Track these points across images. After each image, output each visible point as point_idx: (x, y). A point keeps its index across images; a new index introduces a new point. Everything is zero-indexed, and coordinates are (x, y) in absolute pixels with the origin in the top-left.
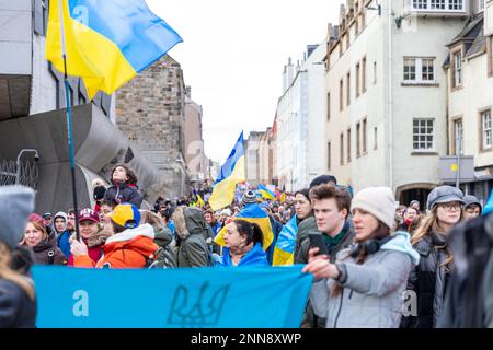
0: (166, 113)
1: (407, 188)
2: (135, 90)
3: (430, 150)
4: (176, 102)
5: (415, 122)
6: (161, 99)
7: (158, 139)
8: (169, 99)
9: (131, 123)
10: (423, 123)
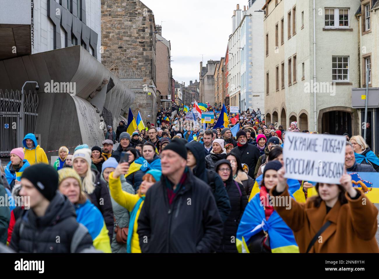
0: (141, 49)
1: (327, 111)
2: (117, 31)
3: (346, 81)
4: (148, 40)
5: (334, 59)
6: (137, 38)
7: (134, 69)
8: (143, 38)
9: (114, 57)
10: (340, 59)
